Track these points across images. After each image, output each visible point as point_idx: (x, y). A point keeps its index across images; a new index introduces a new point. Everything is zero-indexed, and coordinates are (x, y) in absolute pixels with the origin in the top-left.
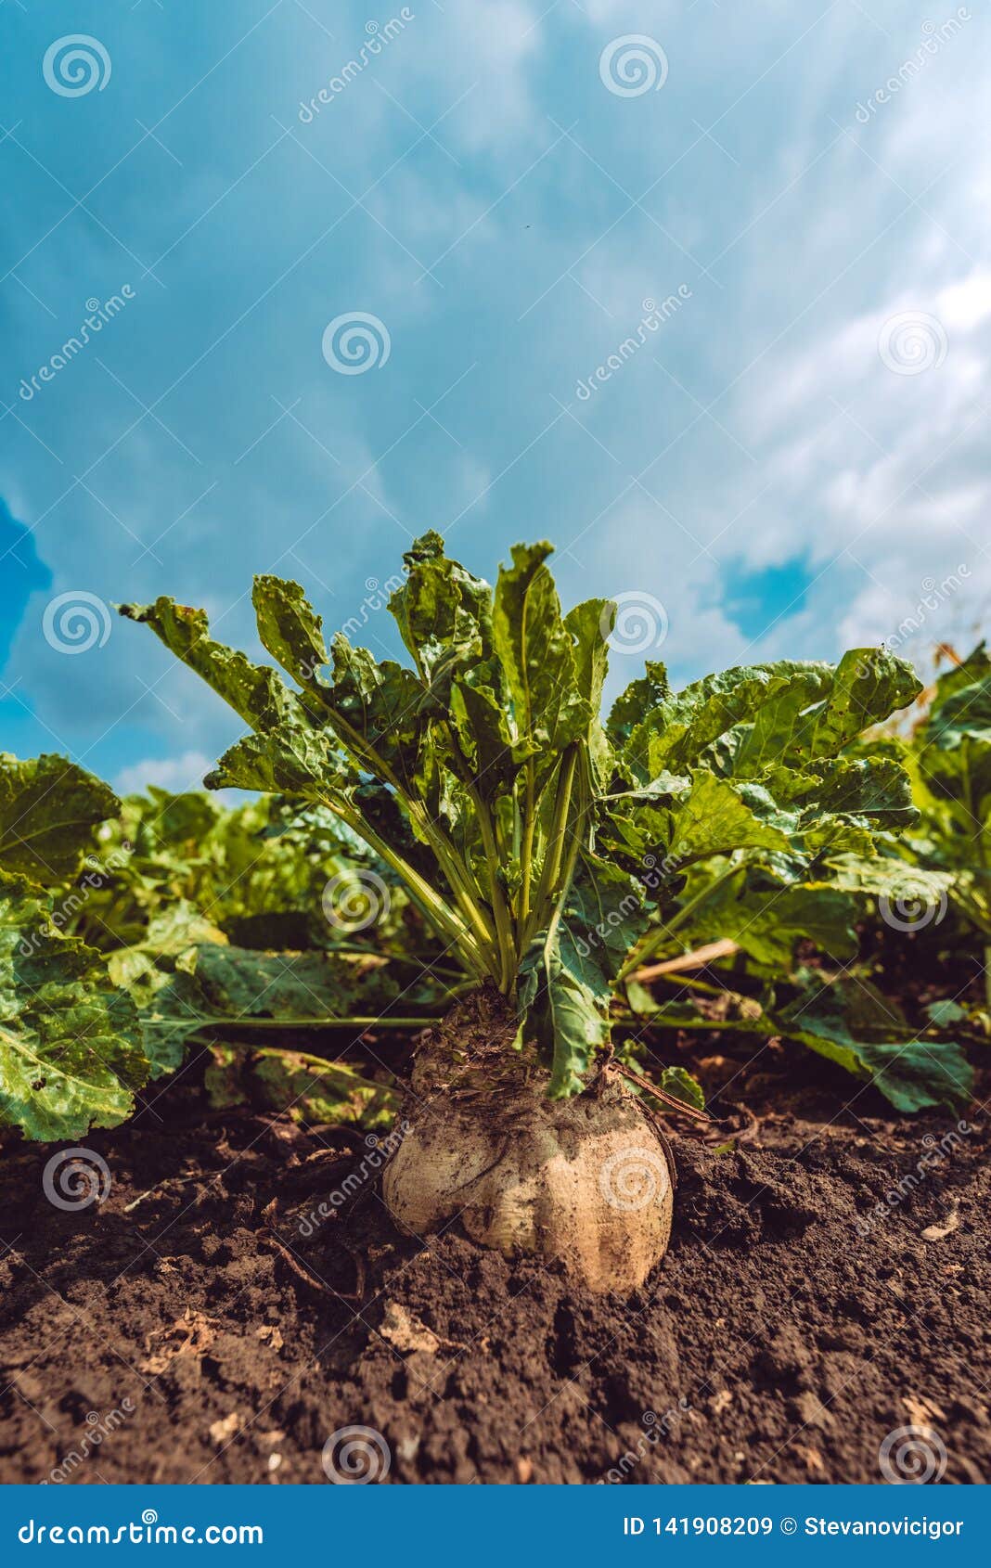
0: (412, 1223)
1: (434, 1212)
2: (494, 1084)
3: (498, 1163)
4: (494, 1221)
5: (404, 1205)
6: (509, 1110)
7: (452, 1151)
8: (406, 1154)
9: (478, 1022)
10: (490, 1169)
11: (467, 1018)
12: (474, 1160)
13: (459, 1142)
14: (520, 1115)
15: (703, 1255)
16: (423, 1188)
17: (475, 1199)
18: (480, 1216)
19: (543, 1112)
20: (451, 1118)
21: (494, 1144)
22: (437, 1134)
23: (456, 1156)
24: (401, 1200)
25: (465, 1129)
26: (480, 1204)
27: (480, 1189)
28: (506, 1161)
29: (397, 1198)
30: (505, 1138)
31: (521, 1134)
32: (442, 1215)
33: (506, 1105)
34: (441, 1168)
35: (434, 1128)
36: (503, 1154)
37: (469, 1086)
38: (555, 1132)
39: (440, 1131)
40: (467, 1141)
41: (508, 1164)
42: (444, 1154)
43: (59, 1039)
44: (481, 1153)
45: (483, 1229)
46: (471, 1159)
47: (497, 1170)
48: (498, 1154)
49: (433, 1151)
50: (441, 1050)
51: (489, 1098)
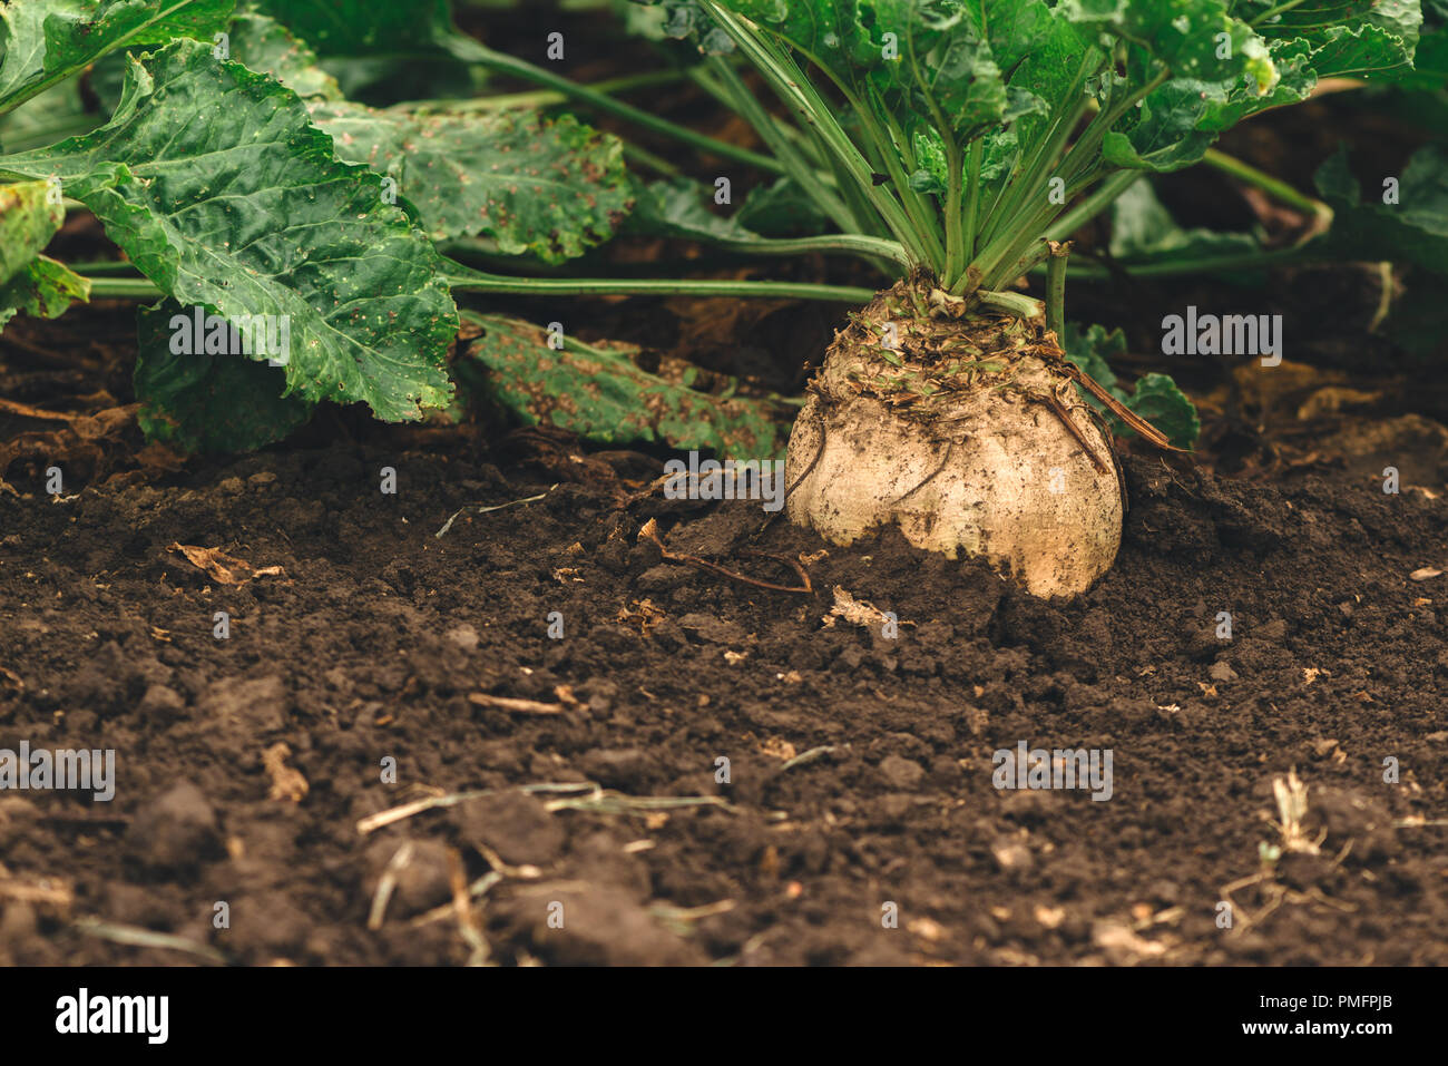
0: (845, 532)
1: (871, 518)
2: (936, 388)
3: (942, 469)
4: (937, 525)
5: (837, 513)
6: (952, 415)
7: (889, 458)
8: (836, 462)
9: (912, 317)
10: (931, 478)
11: (898, 311)
12: (914, 466)
13: (898, 448)
14: (964, 420)
15: (1149, 570)
16: (859, 495)
17: (917, 504)
18: (922, 521)
19: (989, 419)
20: (886, 423)
21: (936, 451)
22: (872, 440)
23: (894, 463)
24: (832, 508)
25: (904, 434)
26: (921, 510)
27: (921, 494)
28: (950, 466)
29: (827, 506)
30: (947, 445)
31: (966, 439)
32: (879, 522)
33: (949, 410)
34: (879, 475)
35: (869, 433)
36: (947, 460)
37: (905, 390)
38: (1002, 439)
39: (875, 437)
40: (906, 448)
41: (951, 470)
42: (881, 460)
43: (353, 298)
44: (921, 460)
45: (924, 535)
46: (910, 466)
47: (940, 476)
48: (941, 460)
49: (868, 457)
50: (869, 348)
51: (930, 402)
